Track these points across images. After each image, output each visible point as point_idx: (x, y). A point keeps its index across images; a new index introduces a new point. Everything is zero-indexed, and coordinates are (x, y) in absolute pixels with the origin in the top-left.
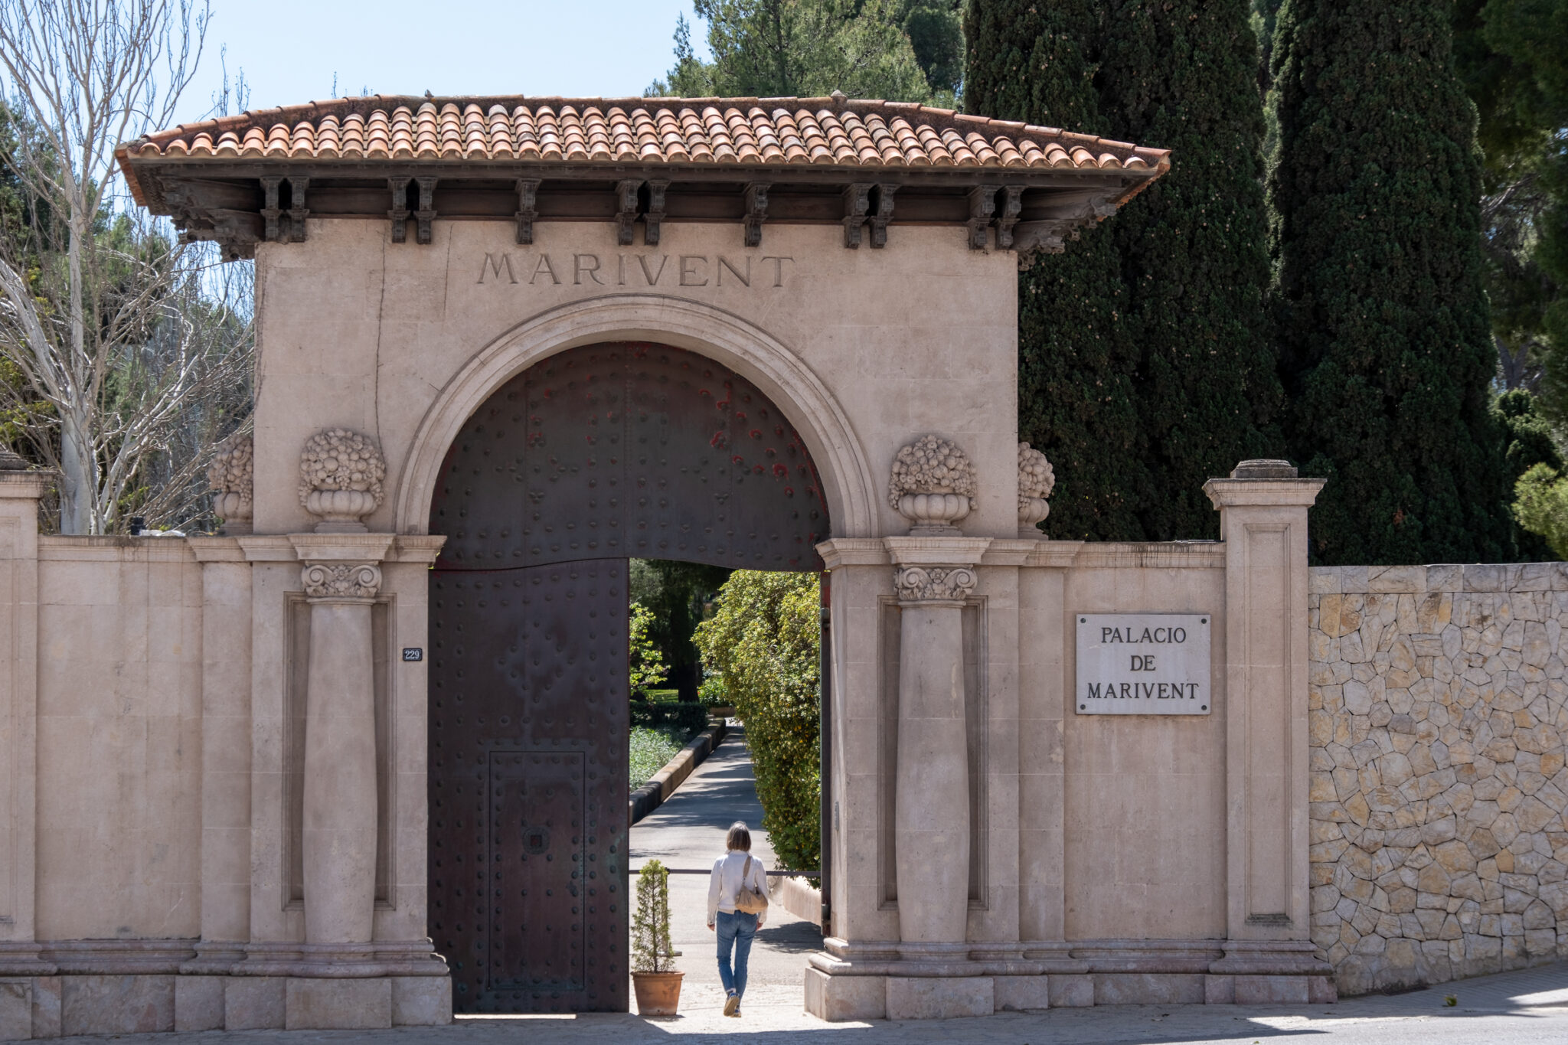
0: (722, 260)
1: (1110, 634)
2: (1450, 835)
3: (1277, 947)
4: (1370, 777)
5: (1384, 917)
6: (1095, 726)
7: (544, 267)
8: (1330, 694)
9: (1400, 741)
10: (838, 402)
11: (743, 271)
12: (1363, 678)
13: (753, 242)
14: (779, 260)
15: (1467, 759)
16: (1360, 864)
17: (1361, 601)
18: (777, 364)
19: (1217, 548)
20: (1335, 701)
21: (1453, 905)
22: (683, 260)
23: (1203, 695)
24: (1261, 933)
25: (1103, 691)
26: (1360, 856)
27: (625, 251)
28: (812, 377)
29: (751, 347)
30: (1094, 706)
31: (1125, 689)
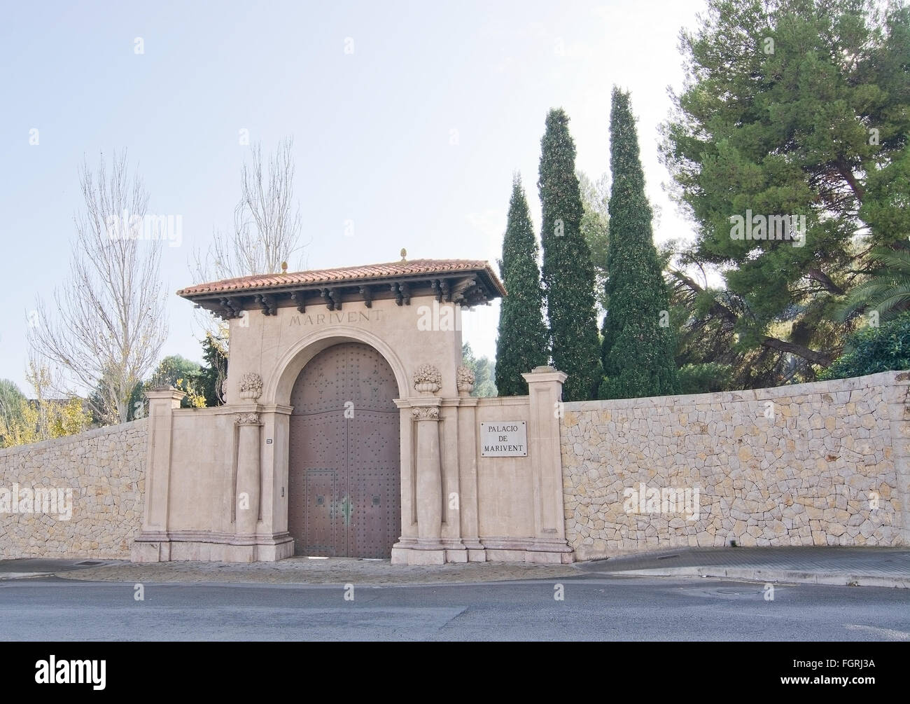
0: (361, 313)
1: (492, 429)
2: (616, 500)
3: (553, 541)
4: (585, 479)
5: (593, 531)
6: (488, 460)
7: (309, 319)
8: (568, 448)
9: (595, 465)
10: (397, 355)
11: (367, 316)
12: (580, 442)
13: (369, 306)
14: (378, 311)
15: (619, 471)
16: (583, 511)
17: (578, 414)
18: (377, 344)
19: (526, 397)
20: (570, 451)
21: (618, 527)
22: (349, 313)
23: (524, 450)
24: (547, 536)
25: (490, 449)
26: (583, 508)
27: (332, 312)
28: (388, 347)
29: (369, 339)
30: (487, 454)
31: (497, 448)
